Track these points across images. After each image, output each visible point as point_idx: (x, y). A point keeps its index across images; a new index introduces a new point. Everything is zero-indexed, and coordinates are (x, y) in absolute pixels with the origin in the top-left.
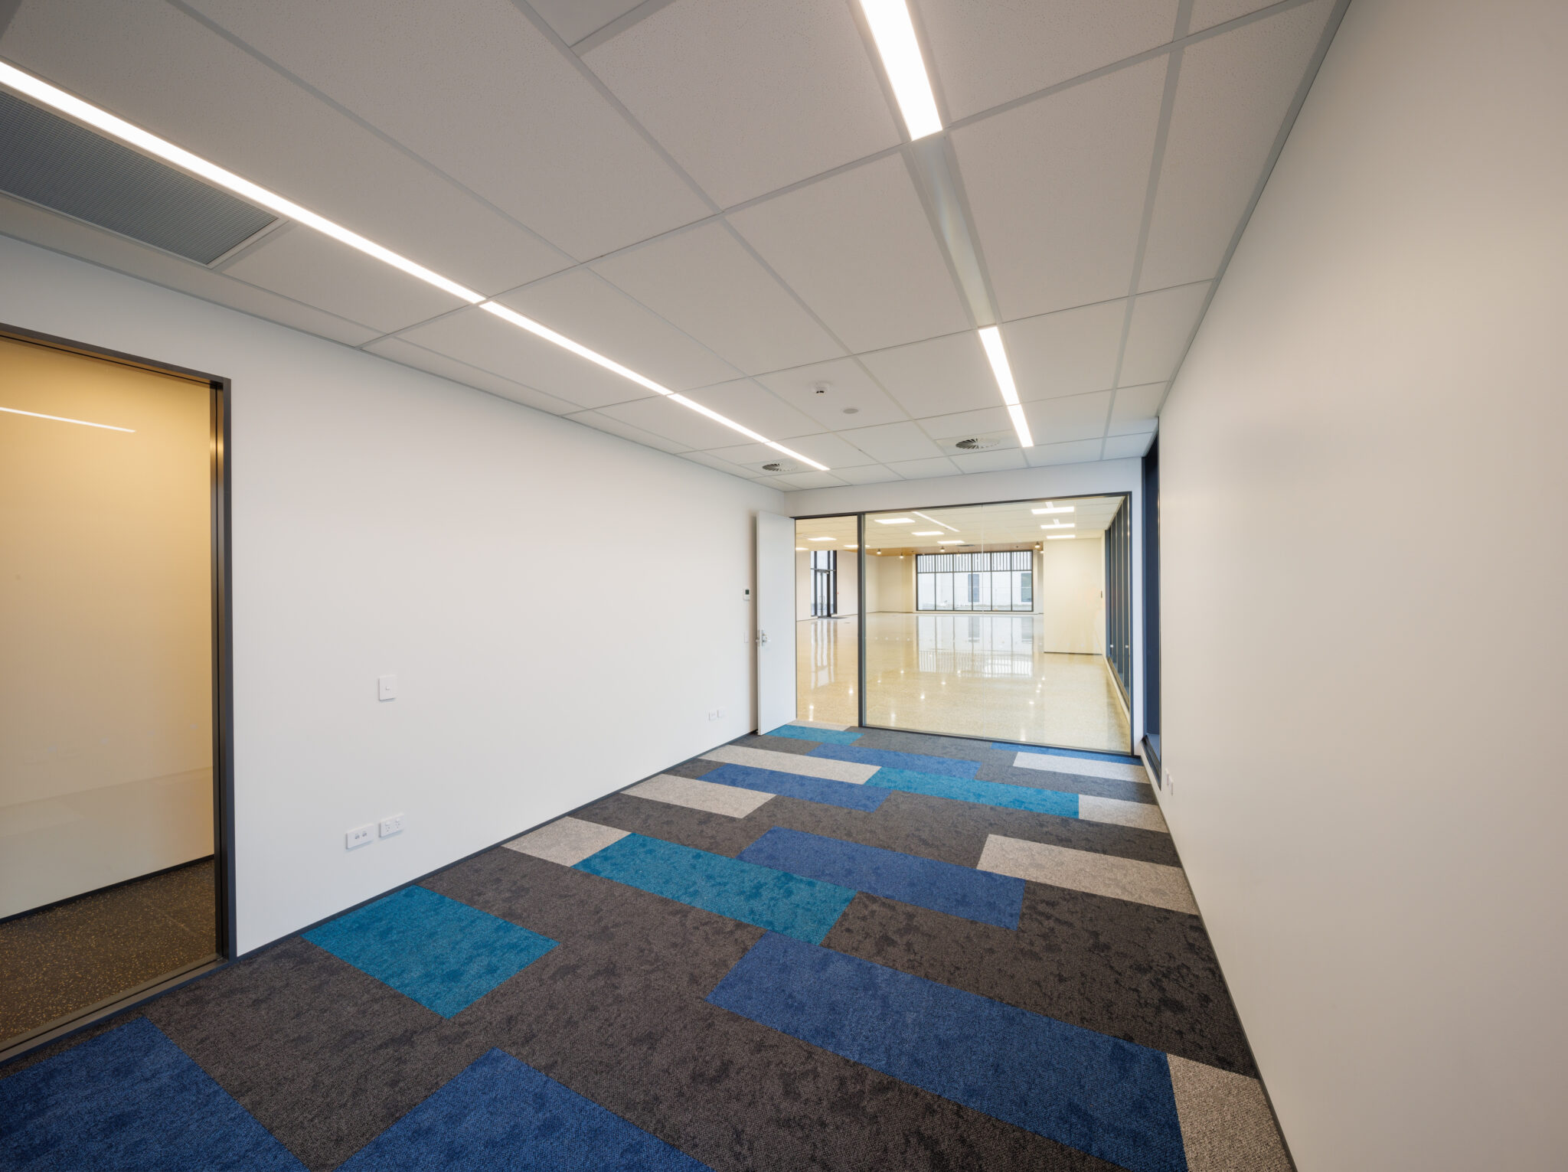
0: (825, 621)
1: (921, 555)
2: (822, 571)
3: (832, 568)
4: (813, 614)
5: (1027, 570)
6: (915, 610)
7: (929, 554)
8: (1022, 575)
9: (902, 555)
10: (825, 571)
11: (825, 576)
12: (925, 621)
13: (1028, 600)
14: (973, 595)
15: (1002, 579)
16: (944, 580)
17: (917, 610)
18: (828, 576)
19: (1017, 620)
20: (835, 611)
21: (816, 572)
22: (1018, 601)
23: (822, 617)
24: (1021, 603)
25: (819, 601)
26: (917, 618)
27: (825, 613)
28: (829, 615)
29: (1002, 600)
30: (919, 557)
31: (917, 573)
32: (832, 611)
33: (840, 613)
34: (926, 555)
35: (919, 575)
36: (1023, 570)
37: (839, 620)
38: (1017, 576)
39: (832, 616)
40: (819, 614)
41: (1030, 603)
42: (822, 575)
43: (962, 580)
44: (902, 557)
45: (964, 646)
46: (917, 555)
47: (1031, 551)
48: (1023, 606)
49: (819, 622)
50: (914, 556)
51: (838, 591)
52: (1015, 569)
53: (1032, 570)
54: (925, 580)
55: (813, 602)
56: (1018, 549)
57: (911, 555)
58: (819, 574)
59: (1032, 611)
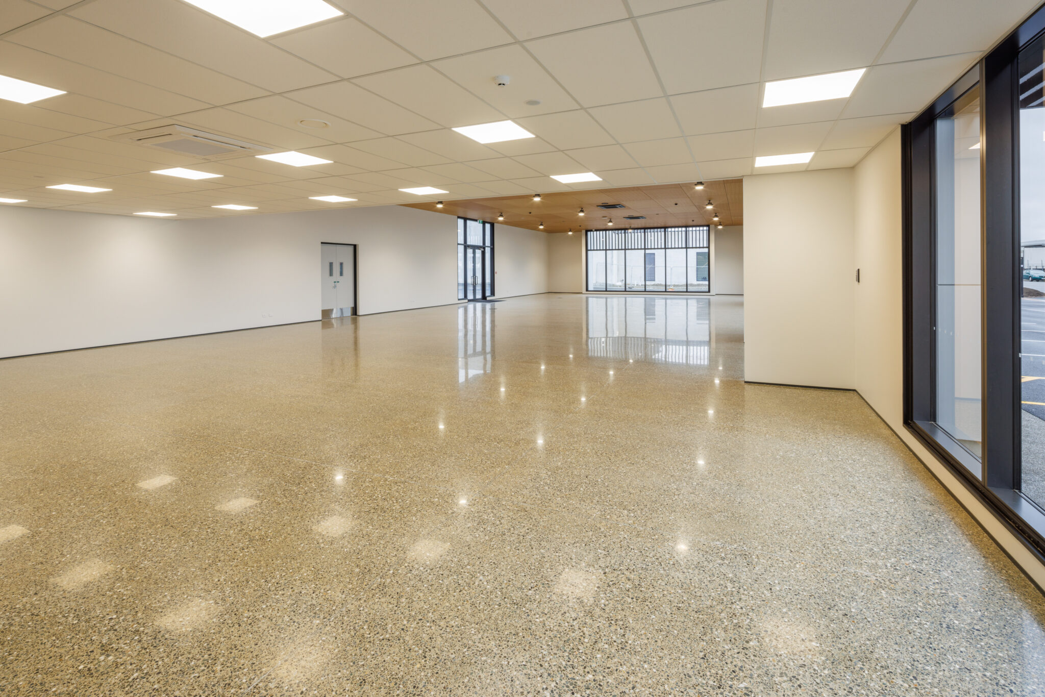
0: (479, 305)
1: (591, 231)
2: (475, 248)
3: (488, 243)
4: (461, 296)
5: (703, 247)
6: (584, 290)
7: (600, 230)
8: (698, 254)
9: (570, 231)
10: (478, 247)
11: (479, 253)
12: (596, 304)
13: (704, 279)
14: (649, 274)
15: (676, 257)
16: (615, 257)
17: (587, 290)
18: (483, 253)
19: (693, 304)
20: (493, 293)
21: (466, 247)
22: (693, 280)
23: (475, 300)
24: (695, 282)
25: (470, 281)
26: (587, 298)
27: (479, 296)
28: (484, 298)
29: (676, 279)
30: (589, 233)
31: (587, 250)
32: (488, 293)
33: (498, 295)
34: (596, 230)
35: (589, 252)
36: (700, 248)
37: (496, 303)
38: (692, 253)
39: (488, 299)
40: (470, 296)
41: (707, 283)
42: (474, 253)
43: (636, 258)
44: (570, 233)
45: (636, 330)
46: (587, 231)
47: (708, 226)
48: (699, 285)
49: (471, 306)
50: (584, 232)
51: (496, 270)
52: (691, 246)
53: (708, 247)
54: (596, 258)
55: (461, 281)
56: (694, 223)
57: (580, 231)
58: (470, 251)
59: (709, 291)
